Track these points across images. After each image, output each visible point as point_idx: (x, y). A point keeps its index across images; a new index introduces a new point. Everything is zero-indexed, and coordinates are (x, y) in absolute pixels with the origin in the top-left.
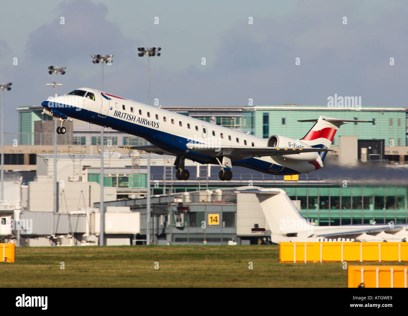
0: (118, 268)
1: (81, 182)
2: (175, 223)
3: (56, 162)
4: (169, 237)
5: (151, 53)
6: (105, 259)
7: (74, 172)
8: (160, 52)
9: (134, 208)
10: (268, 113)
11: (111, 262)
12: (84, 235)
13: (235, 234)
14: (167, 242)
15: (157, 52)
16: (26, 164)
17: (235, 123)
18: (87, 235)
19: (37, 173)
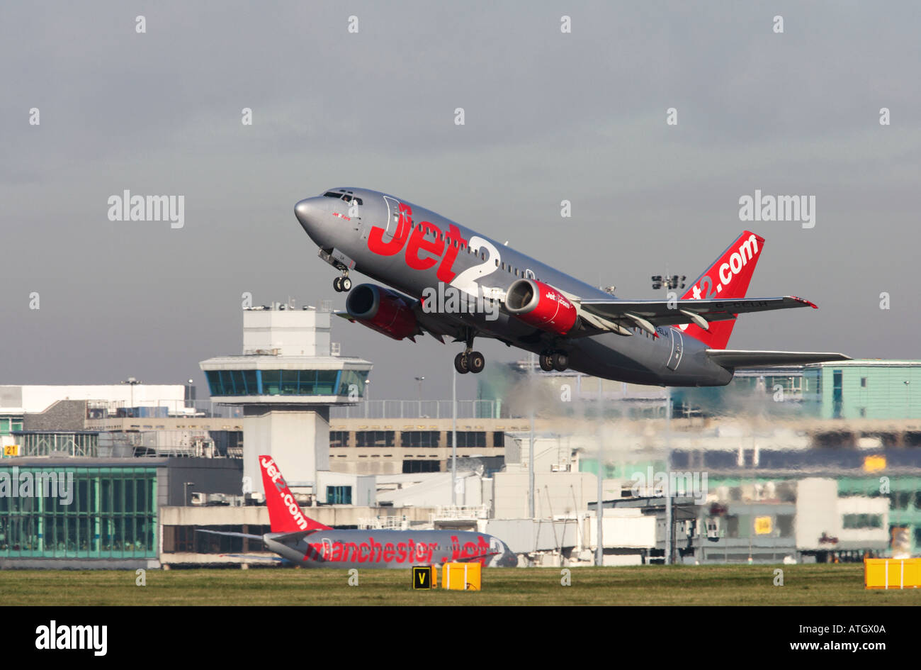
0: (632, 598)
1: (568, 473)
2: (707, 532)
3: (532, 443)
4: (697, 553)
5: (672, 284)
6: (610, 585)
7: (559, 458)
8: (684, 282)
9: (648, 511)
10: (841, 371)
11: (620, 589)
12: (574, 550)
13: (795, 547)
14: (694, 561)
15: (680, 282)
16: (489, 447)
17: (793, 386)
18: (578, 549)
19: (506, 459)
